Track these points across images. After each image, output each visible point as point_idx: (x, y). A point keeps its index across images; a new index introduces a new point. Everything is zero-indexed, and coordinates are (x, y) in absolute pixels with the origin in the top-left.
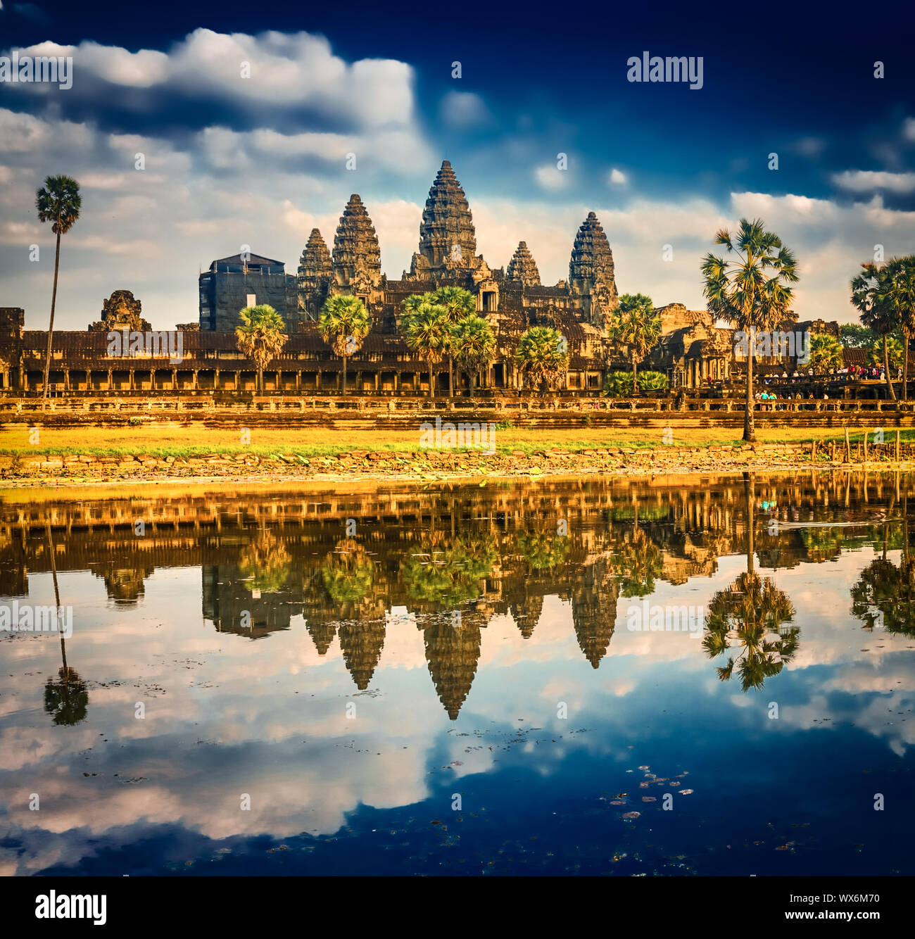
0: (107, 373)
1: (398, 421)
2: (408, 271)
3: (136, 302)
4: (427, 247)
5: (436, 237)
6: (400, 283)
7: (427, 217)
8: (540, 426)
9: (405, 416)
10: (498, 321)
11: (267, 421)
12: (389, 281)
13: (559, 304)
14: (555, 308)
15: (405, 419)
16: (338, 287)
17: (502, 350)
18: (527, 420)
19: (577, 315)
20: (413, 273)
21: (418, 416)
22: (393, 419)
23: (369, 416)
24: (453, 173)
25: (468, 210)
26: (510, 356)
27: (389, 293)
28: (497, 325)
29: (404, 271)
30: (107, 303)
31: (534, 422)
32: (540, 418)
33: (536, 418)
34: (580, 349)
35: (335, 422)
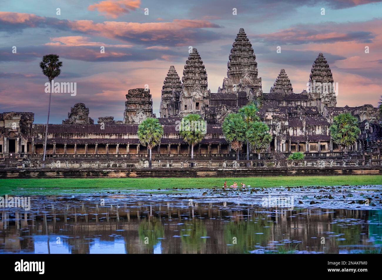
0: (74, 145)
1: (227, 172)
2: (221, 88)
3: (87, 109)
4: (231, 75)
5: (236, 69)
6: (218, 94)
7: (231, 58)
8: (297, 174)
9: (231, 170)
10: (272, 116)
11: (165, 172)
12: (212, 94)
13: (304, 104)
14: (302, 107)
15: (231, 171)
16: (185, 97)
17: (274, 131)
18: (291, 171)
19: (314, 110)
20: (224, 88)
21: (237, 169)
22: (226, 171)
23: (214, 170)
24: (245, 35)
25: (254, 54)
26: (278, 135)
27: (211, 100)
28: (272, 118)
29: (219, 88)
30: (72, 110)
31: (294, 172)
32: (297, 170)
33: (296, 170)
34: (316, 130)
35: (198, 172)
